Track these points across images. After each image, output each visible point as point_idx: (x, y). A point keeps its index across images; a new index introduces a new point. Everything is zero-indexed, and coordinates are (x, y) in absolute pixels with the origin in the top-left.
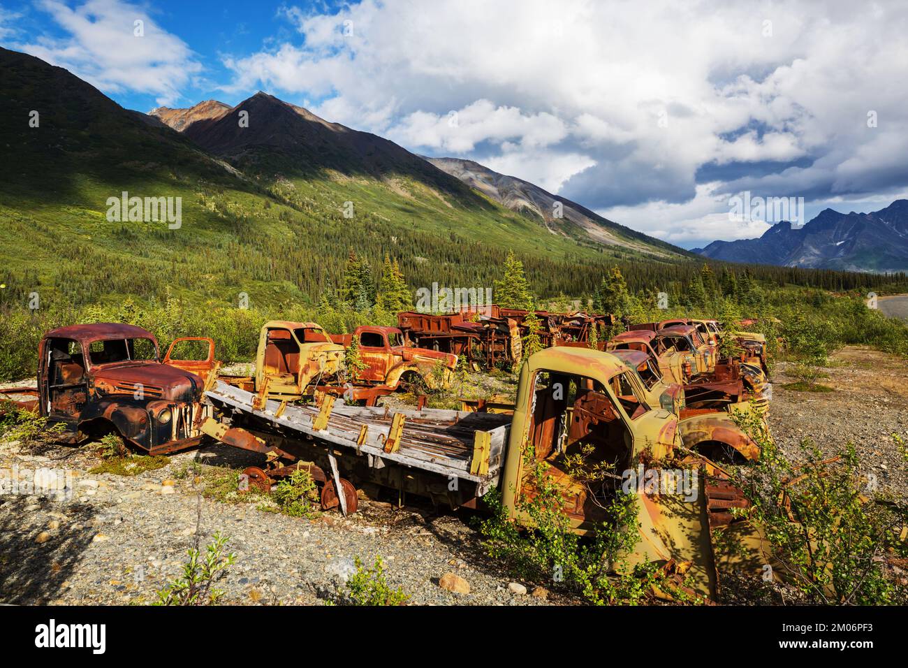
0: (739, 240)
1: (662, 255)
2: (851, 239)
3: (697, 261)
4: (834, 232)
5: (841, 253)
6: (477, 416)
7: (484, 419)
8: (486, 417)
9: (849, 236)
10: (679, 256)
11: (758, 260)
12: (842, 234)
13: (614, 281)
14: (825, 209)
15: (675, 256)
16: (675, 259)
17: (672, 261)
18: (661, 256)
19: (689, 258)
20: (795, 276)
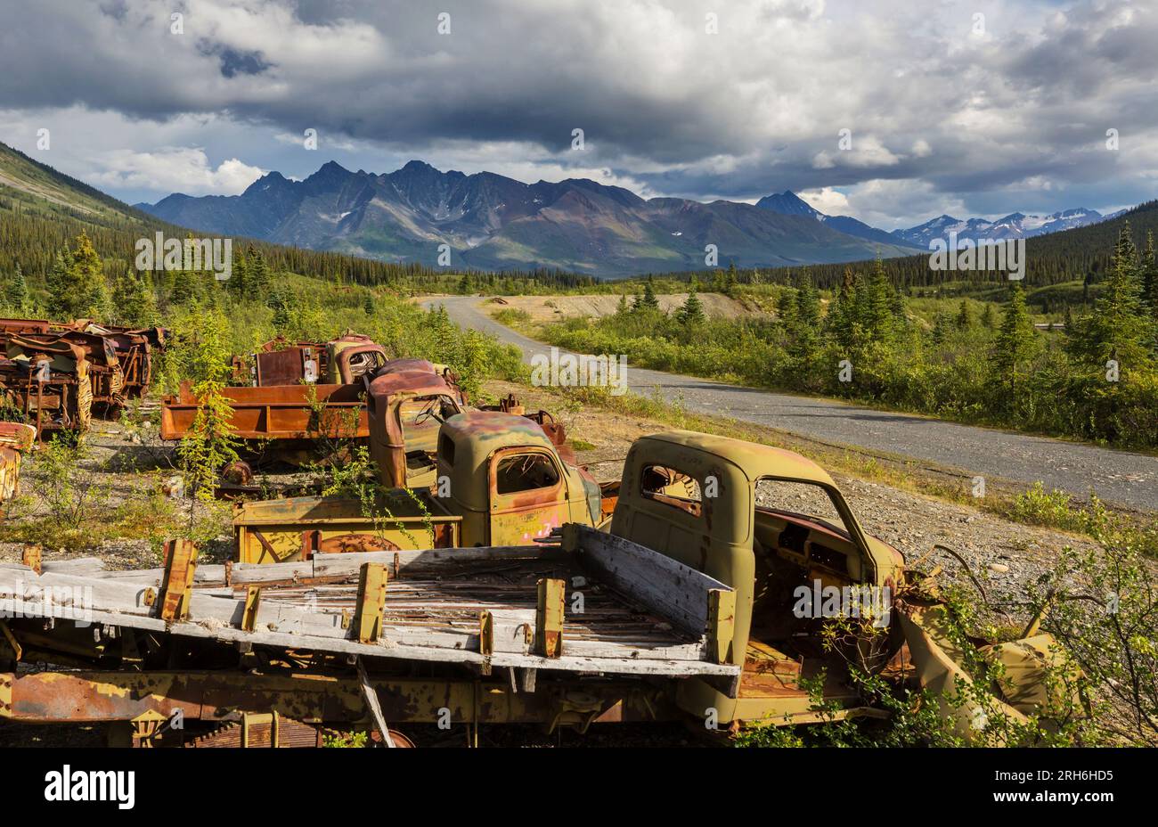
0: (211, 196)
1: (86, 210)
2: (358, 209)
3: (145, 224)
4: (339, 196)
5: (346, 230)
6: (436, 555)
7: (452, 559)
8: (454, 555)
9: (356, 206)
10: (116, 214)
11: (237, 230)
12: (349, 201)
13: (78, 259)
14: (329, 162)
15: (110, 213)
16: (109, 219)
17: (104, 223)
18: (85, 212)
19: (134, 220)
20: (295, 260)
